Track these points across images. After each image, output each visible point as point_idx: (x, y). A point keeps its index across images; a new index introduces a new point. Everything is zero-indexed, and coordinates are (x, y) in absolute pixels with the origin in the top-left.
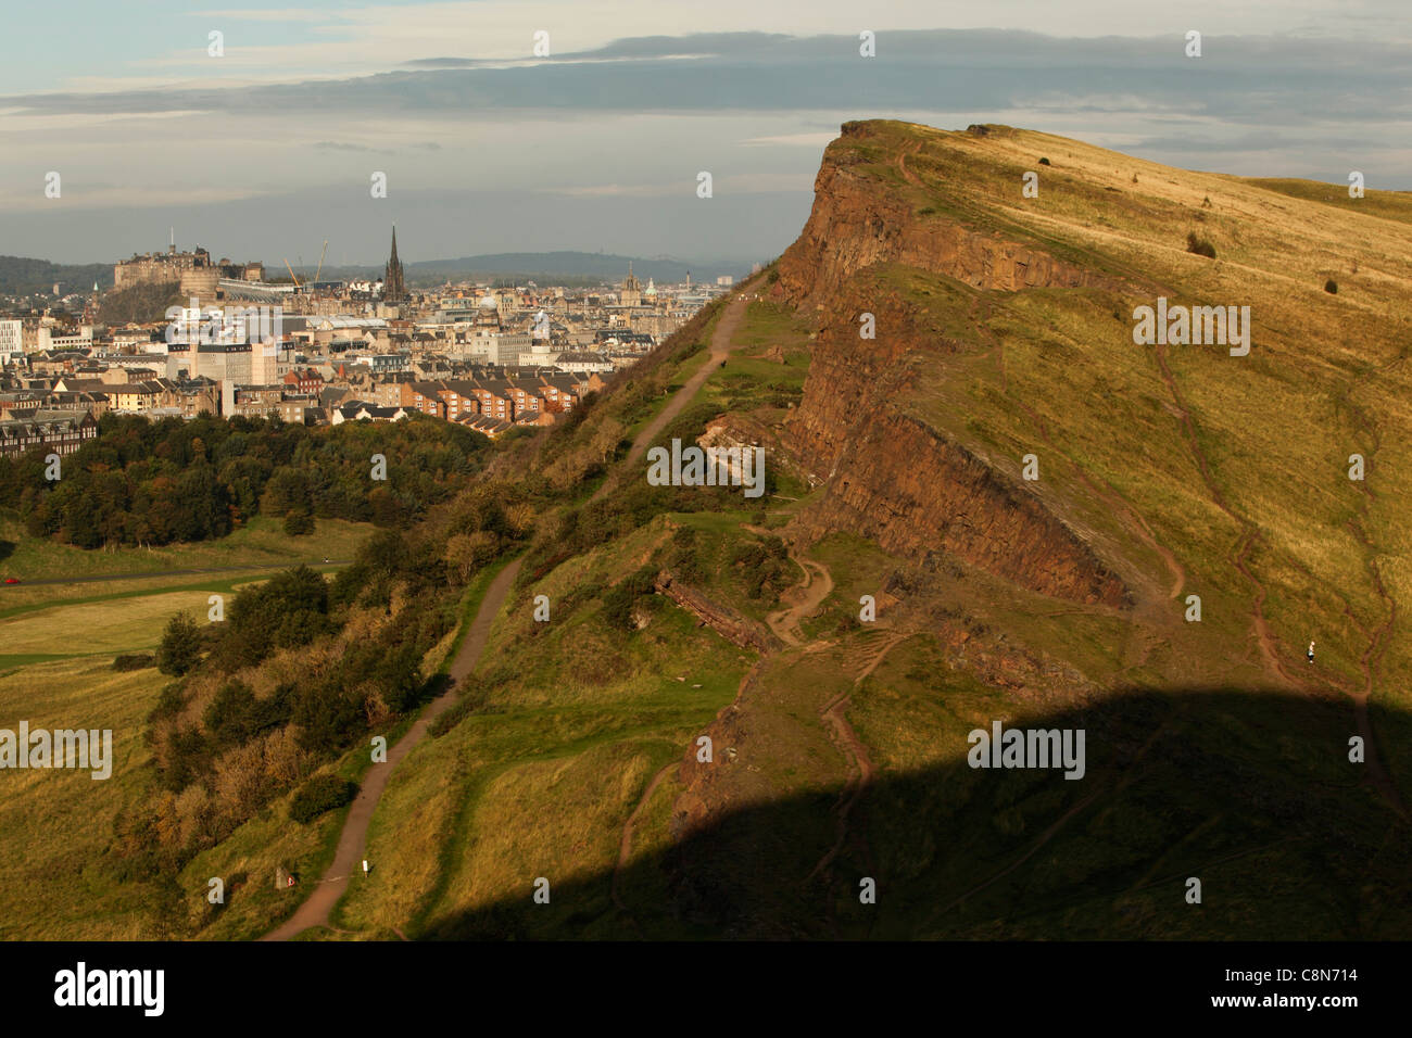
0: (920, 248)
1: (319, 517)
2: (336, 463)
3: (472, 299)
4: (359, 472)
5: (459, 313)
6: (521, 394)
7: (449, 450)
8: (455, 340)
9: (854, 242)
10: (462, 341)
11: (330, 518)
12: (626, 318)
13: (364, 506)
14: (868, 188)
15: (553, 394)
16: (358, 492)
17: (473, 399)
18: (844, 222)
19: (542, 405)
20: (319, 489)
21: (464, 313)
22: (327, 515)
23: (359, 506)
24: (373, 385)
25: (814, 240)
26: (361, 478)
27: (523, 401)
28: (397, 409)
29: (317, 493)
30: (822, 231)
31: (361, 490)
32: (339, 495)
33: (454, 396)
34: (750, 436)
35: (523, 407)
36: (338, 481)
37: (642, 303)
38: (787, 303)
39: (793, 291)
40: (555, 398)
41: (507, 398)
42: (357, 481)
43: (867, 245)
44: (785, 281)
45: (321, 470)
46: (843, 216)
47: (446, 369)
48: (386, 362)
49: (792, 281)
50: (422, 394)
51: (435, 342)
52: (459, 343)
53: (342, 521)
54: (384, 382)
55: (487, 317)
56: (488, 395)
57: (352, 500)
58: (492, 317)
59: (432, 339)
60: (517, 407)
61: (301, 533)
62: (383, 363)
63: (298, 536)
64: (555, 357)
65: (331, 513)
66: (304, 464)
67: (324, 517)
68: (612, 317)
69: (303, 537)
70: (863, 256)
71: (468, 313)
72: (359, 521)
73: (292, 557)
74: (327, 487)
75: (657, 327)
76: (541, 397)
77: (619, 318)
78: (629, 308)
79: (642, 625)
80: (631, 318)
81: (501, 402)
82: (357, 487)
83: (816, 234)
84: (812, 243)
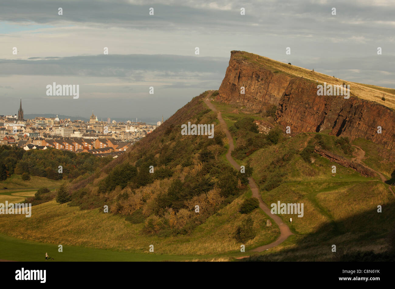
0: (275, 82)
1: (31, 175)
2: (35, 160)
3: (45, 120)
4: (42, 162)
5: (42, 124)
6: (77, 144)
7: (66, 157)
8: (49, 130)
9: (249, 82)
10: (51, 130)
11: (34, 176)
12: (93, 127)
13: (45, 172)
14: (252, 67)
15: (86, 144)
16: (43, 168)
17: (63, 145)
18: (244, 76)
19: (83, 148)
20: (31, 167)
21: (43, 124)
22: (34, 175)
23: (43, 172)
24: (32, 141)
25: (229, 83)
26: (43, 164)
27: (77, 146)
28: (45, 146)
29: (31, 168)
30: (232, 80)
31: (44, 167)
32: (37, 169)
33: (58, 144)
34: (268, 125)
35: (77, 148)
36: (36, 165)
37: (96, 123)
38: (221, 101)
39: (223, 98)
40: (86, 146)
41: (73, 145)
42: (42, 165)
43: (254, 83)
44: (221, 95)
45: (32, 161)
46: (244, 74)
47: (51, 137)
48: (33, 135)
49: (223, 95)
50: (49, 143)
51: (43, 131)
52: (50, 131)
53: (38, 177)
54: (35, 140)
55: (57, 124)
56: (67, 144)
57: (41, 170)
58: (58, 124)
59: (42, 130)
60: (75, 148)
61: (27, 180)
62: (32, 135)
63: (26, 180)
64: (82, 135)
65: (34, 174)
66: (26, 159)
67: (33, 175)
68: (88, 126)
69: (27, 181)
70: (252, 86)
71: (44, 124)
72: (43, 177)
73: (25, 186)
74: (33, 166)
75: (102, 129)
76: (82, 145)
77: (91, 127)
78: (92, 124)
79: (313, 162)
80: (94, 127)
81: (71, 146)
82: (42, 167)
83: (230, 81)
84: (229, 84)
